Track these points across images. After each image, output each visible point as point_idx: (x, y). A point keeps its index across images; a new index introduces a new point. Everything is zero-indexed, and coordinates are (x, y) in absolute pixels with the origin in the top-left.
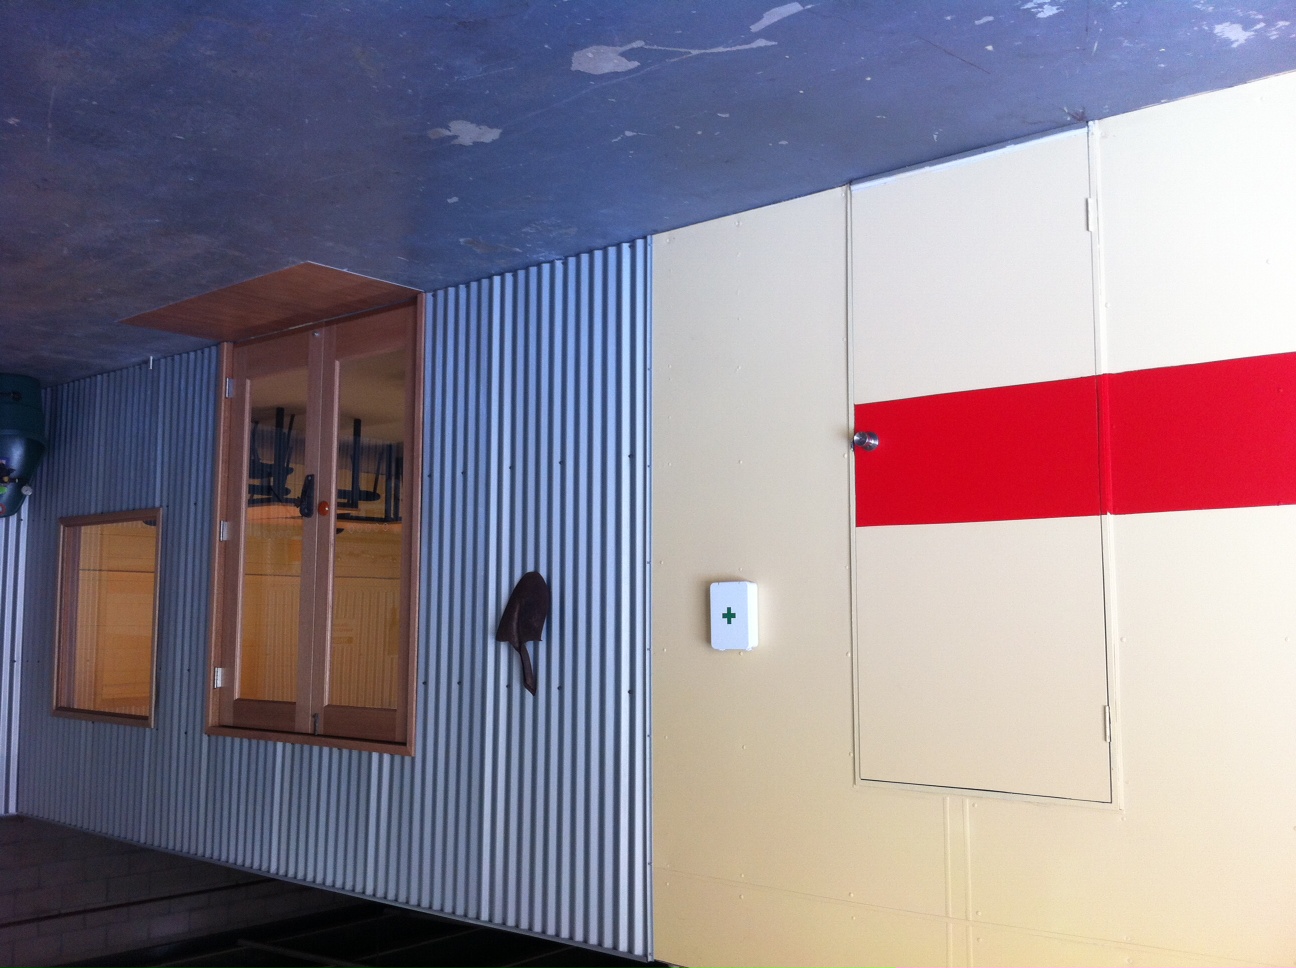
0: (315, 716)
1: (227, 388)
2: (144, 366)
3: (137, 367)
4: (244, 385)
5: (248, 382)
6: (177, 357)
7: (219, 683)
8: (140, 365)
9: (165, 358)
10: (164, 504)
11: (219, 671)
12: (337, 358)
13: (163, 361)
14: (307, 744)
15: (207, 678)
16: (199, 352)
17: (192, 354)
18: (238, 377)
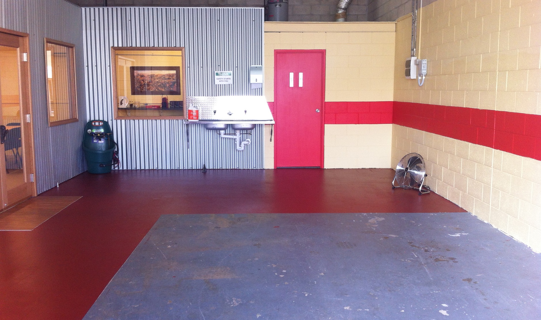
1: (33, 178)
4: (27, 180)
5: (26, 182)
7: (25, 55)
10: (48, 129)
11: (25, 60)
18: (30, 183)
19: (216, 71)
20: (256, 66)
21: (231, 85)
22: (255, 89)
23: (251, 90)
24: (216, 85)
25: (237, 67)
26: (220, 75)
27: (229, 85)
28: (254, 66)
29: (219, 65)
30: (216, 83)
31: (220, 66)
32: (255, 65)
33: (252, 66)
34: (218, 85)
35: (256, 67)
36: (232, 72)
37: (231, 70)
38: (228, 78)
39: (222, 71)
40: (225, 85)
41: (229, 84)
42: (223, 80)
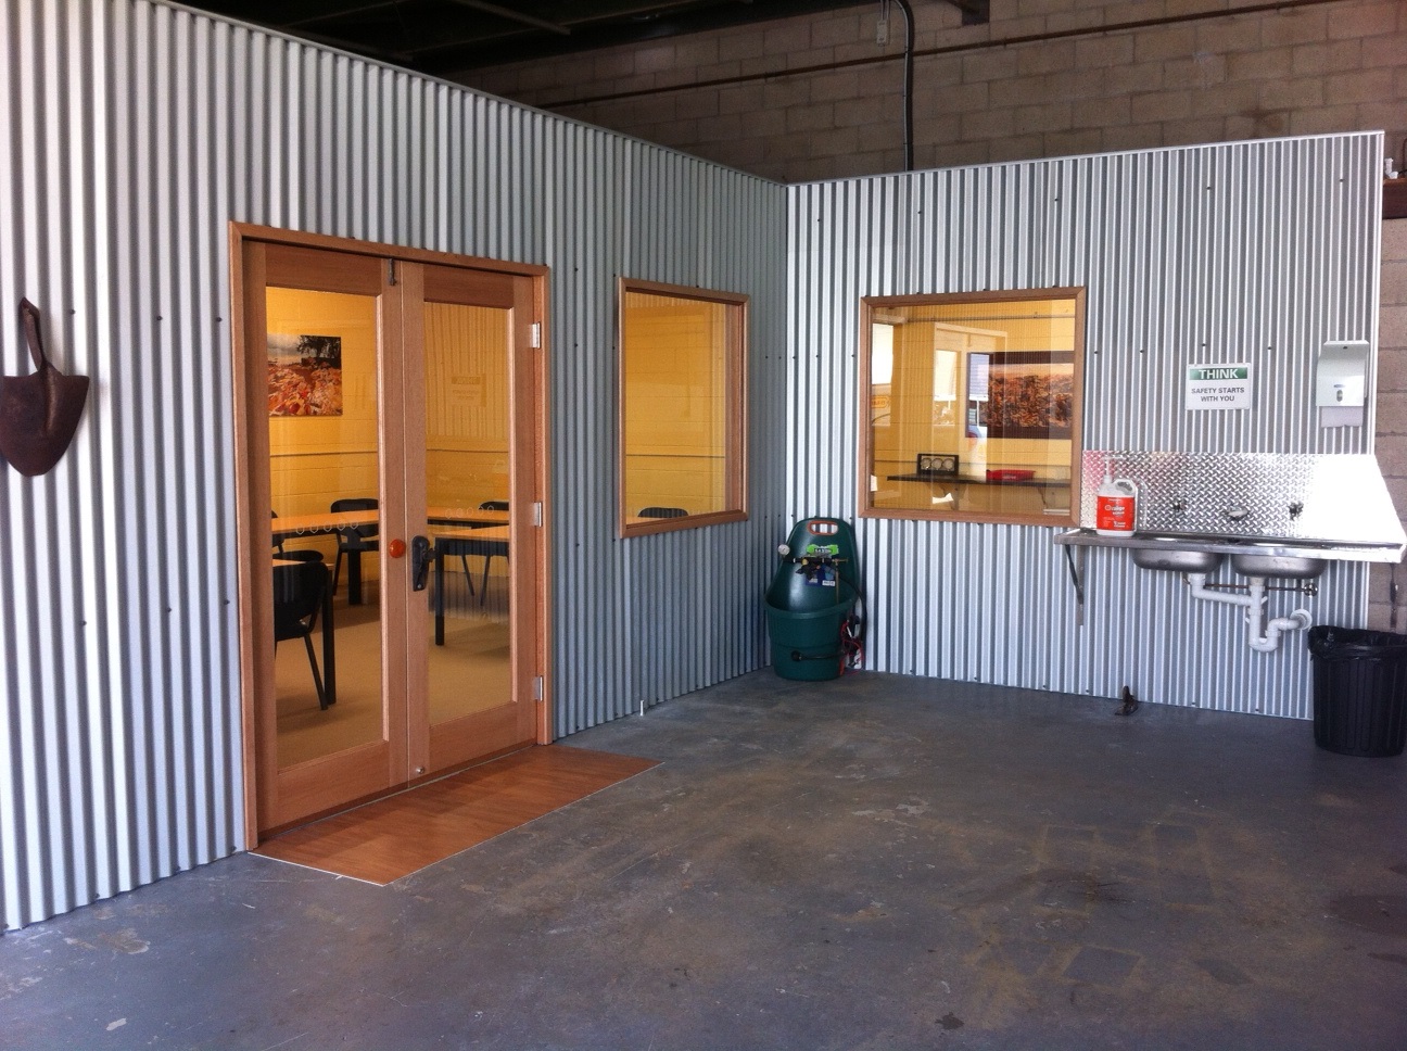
0: (394, 283)
1: (541, 688)
2: (653, 702)
3: (661, 700)
4: (520, 693)
5: (515, 699)
6: (610, 718)
7: (535, 328)
8: (658, 704)
9: (625, 716)
10: (618, 543)
11: (535, 343)
12: (386, 743)
13: (629, 712)
14: (402, 248)
15: (550, 335)
16: (581, 727)
17: (591, 723)
18: (528, 704)
19: (1192, 362)
20: (1346, 342)
21: (1247, 411)
22: (1339, 429)
23: (1321, 430)
24: (1190, 412)
25: (1273, 348)
26: (1205, 378)
27: (1239, 411)
28: (1338, 342)
29: (1204, 342)
30: (1189, 406)
31: (1208, 345)
32: (1342, 338)
33: (1329, 343)
34: (1198, 412)
35: (1345, 348)
36: (1249, 366)
37: (1248, 360)
38: (1234, 389)
39: (1216, 361)
40: (1222, 412)
41: (1238, 407)
42: (1217, 394)
